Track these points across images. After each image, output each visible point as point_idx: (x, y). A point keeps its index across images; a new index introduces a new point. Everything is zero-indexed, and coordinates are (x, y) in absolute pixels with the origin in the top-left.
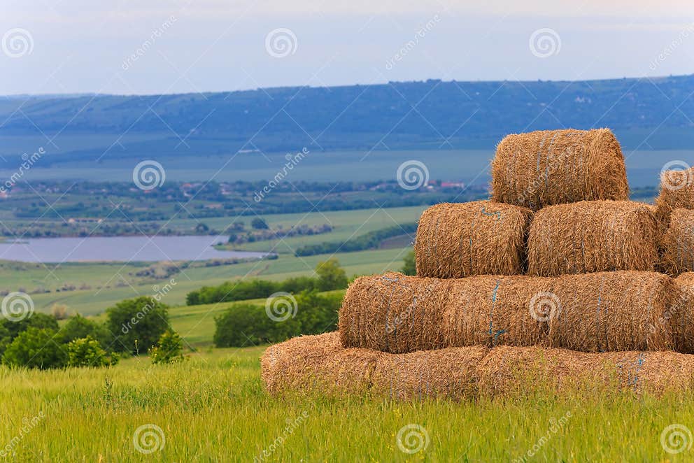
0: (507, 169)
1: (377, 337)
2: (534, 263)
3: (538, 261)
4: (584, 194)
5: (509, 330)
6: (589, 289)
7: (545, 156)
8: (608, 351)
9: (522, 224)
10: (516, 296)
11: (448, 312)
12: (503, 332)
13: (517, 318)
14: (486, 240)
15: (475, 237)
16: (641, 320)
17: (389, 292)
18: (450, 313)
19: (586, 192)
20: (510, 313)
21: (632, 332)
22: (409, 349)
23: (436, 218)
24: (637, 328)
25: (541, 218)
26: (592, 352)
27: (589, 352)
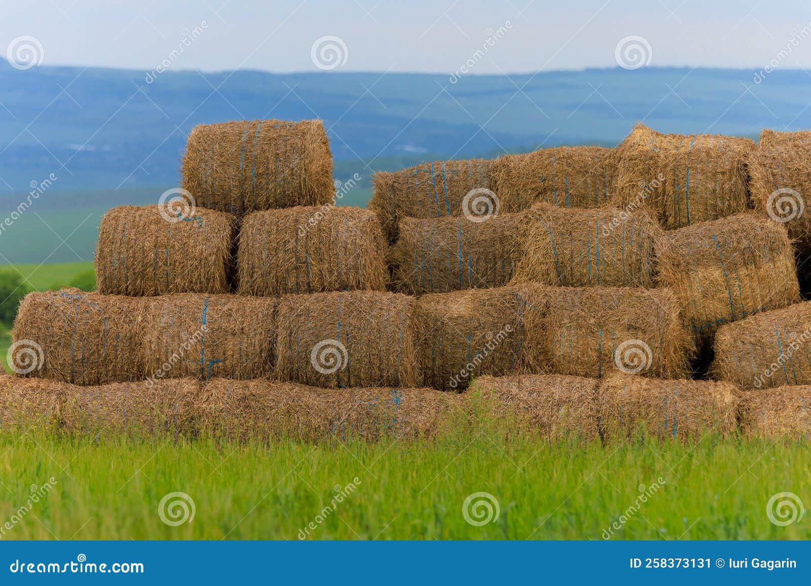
0: (203, 166)
1: (61, 365)
2: (246, 279)
3: (252, 277)
4: (299, 198)
5: (225, 360)
6: (325, 312)
7: (250, 151)
8: (350, 386)
9: (228, 232)
10: (232, 319)
11: (148, 337)
12: (218, 362)
13: (234, 345)
14: (187, 250)
15: (173, 247)
16: (392, 350)
17: (71, 310)
18: (151, 337)
19: (301, 196)
20: (226, 339)
21: (380, 364)
22: (99, 380)
23: (121, 223)
24: (388, 359)
25: (252, 226)
26: (330, 388)
27: (326, 387)
